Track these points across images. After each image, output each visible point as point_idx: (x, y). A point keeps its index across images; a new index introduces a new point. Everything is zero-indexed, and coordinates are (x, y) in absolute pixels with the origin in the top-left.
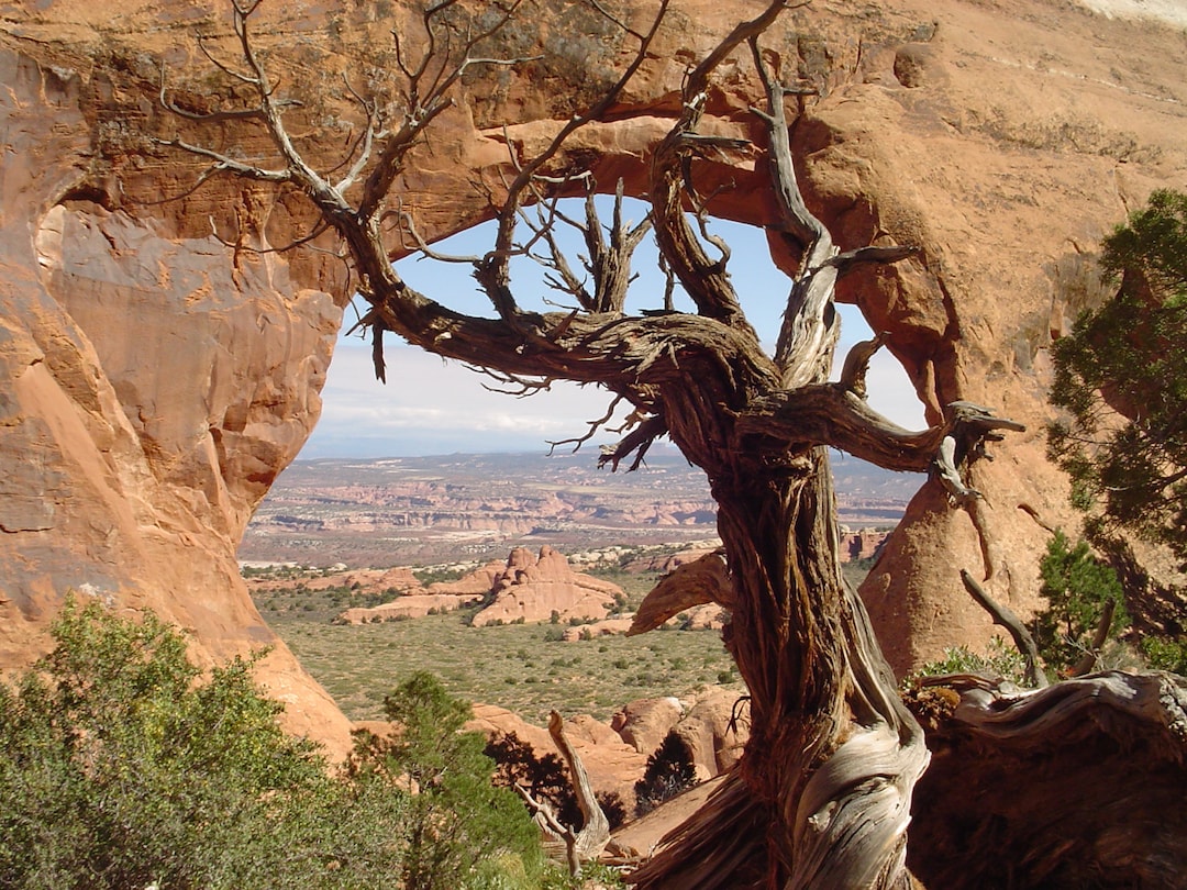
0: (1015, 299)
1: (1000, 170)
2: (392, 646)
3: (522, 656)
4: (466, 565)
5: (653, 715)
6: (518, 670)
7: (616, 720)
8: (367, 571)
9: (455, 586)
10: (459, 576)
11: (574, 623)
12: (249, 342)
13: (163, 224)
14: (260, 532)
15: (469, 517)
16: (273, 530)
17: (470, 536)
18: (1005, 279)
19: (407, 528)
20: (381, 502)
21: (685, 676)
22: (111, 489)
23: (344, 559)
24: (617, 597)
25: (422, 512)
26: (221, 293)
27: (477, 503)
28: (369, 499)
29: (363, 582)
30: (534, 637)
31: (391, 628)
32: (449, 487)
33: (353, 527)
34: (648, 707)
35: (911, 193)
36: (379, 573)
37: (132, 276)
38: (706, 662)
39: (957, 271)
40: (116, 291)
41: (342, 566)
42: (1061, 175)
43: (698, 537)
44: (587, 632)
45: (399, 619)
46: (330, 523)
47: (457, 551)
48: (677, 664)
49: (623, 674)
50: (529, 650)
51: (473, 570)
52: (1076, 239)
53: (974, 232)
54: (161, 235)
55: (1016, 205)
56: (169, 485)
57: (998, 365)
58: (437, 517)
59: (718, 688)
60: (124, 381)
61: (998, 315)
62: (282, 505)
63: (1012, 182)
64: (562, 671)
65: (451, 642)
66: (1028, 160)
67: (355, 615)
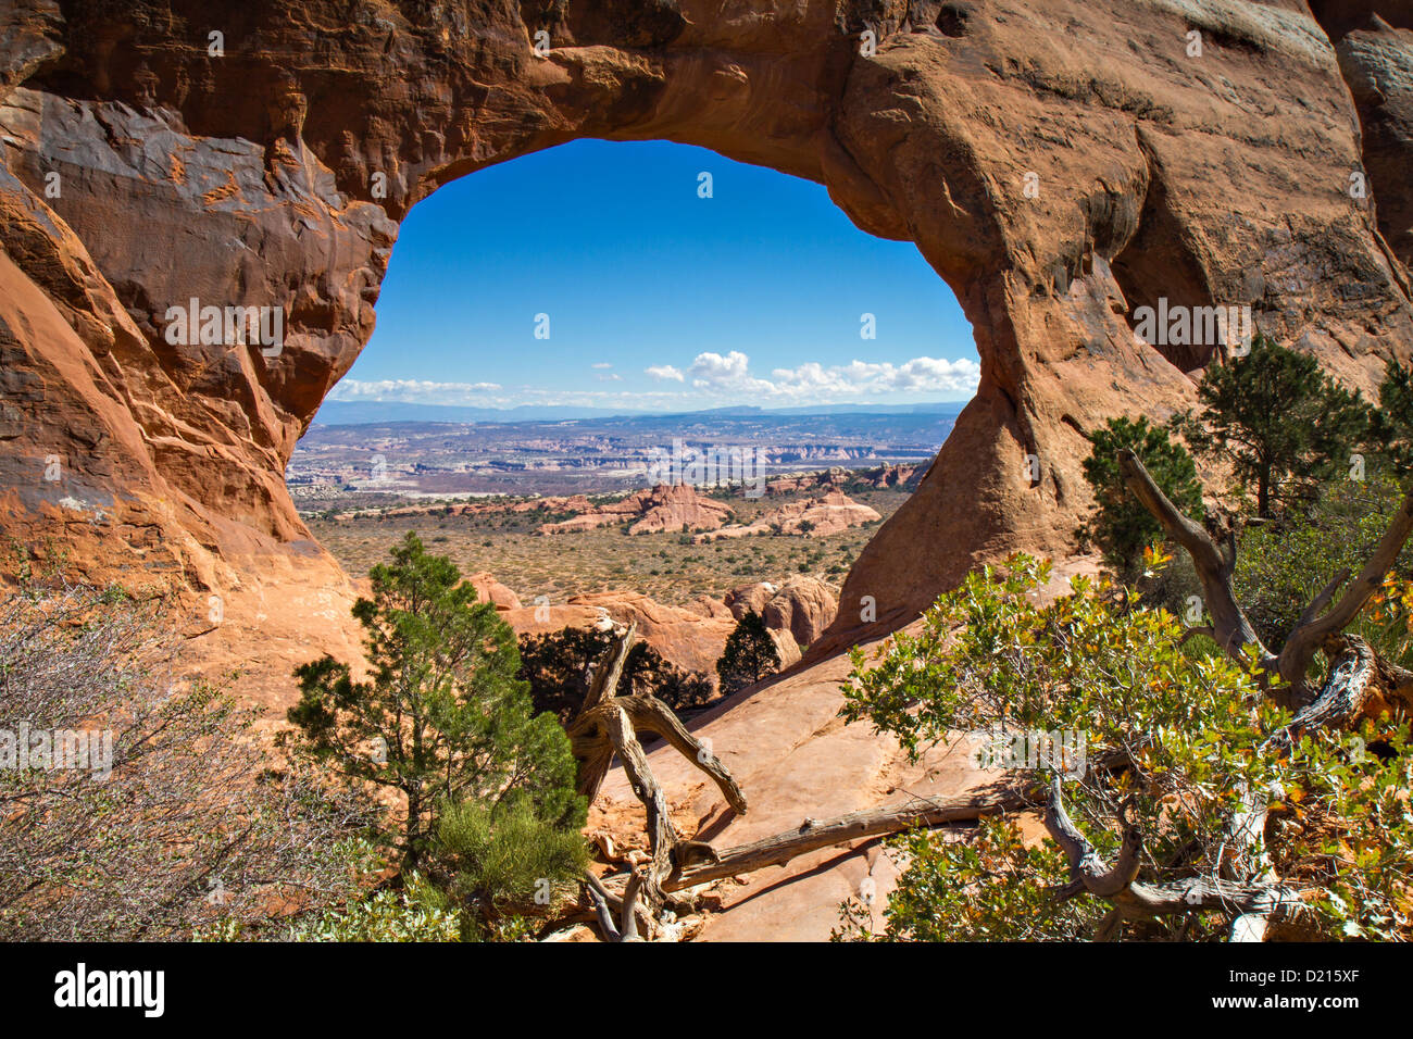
0: (1054, 229)
1: (1038, 113)
2: (572, 549)
3: (663, 555)
4: (624, 493)
5: (753, 595)
6: (660, 565)
7: (728, 597)
8: (555, 498)
9: (616, 507)
10: (619, 500)
11: (699, 531)
12: (283, 247)
13: (176, 116)
14: (481, 472)
15: (625, 460)
16: (490, 471)
17: (625, 473)
18: (1044, 209)
19: (583, 468)
20: (564, 450)
21: (776, 567)
22: (105, 396)
23: (539, 490)
24: (728, 513)
25: (592, 456)
26: (250, 196)
27: (631, 451)
28: (557, 448)
29: (552, 505)
30: (671, 542)
31: (572, 537)
32: (611, 440)
33: (546, 468)
34: (748, 589)
35: (957, 126)
36: (563, 500)
37: (135, 167)
38: (790, 557)
39: (1003, 199)
40: (113, 182)
41: (537, 495)
42: (1091, 124)
43: (784, 471)
44: (707, 537)
45: (579, 531)
46: (530, 466)
47: (618, 483)
48: (770, 559)
49: (733, 567)
50: (668, 552)
51: (628, 497)
52: (1105, 179)
53: (1017, 166)
54: (175, 128)
55: (1052, 145)
56: (195, 394)
57: (1040, 289)
58: (604, 461)
59: (798, 576)
60: (129, 281)
61: (1040, 241)
62: (496, 453)
63: (1048, 126)
64: (689, 564)
65: (613, 547)
66: (1061, 108)
67: (547, 528)
